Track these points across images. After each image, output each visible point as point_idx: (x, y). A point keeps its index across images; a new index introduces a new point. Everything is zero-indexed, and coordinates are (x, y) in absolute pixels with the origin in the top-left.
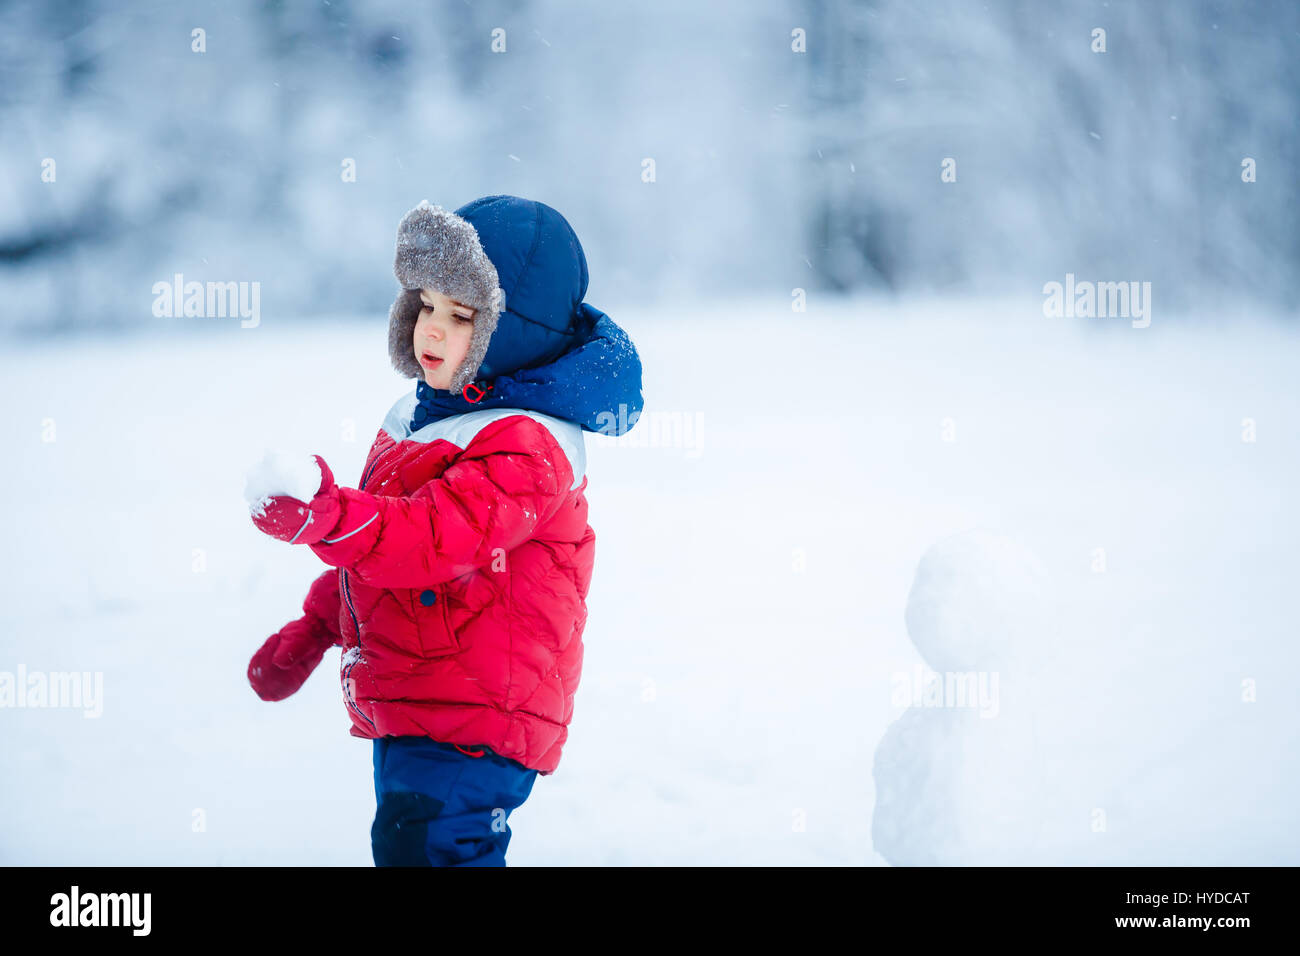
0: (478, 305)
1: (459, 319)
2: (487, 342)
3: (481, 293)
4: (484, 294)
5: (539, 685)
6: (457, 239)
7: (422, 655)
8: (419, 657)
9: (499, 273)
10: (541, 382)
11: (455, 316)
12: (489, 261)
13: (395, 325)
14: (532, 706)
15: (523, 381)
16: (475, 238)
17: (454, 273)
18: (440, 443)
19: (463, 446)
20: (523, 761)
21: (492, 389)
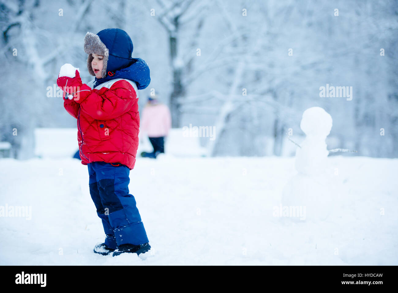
0: (102, 55)
1: (100, 59)
2: (107, 63)
3: (102, 52)
4: (103, 52)
5: (130, 147)
6: (95, 39)
7: (100, 140)
8: (100, 141)
9: (106, 46)
10: (127, 71)
11: (99, 58)
12: (103, 44)
13: (88, 64)
14: (129, 152)
15: (123, 71)
16: (98, 38)
17: (96, 48)
18: (103, 88)
19: (109, 88)
20: (128, 166)
21: (115, 74)
